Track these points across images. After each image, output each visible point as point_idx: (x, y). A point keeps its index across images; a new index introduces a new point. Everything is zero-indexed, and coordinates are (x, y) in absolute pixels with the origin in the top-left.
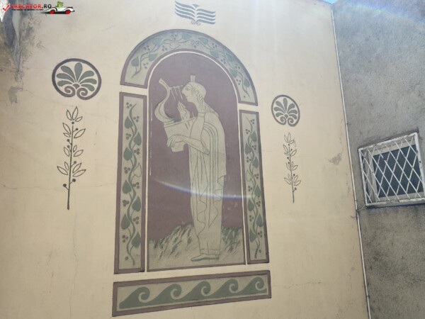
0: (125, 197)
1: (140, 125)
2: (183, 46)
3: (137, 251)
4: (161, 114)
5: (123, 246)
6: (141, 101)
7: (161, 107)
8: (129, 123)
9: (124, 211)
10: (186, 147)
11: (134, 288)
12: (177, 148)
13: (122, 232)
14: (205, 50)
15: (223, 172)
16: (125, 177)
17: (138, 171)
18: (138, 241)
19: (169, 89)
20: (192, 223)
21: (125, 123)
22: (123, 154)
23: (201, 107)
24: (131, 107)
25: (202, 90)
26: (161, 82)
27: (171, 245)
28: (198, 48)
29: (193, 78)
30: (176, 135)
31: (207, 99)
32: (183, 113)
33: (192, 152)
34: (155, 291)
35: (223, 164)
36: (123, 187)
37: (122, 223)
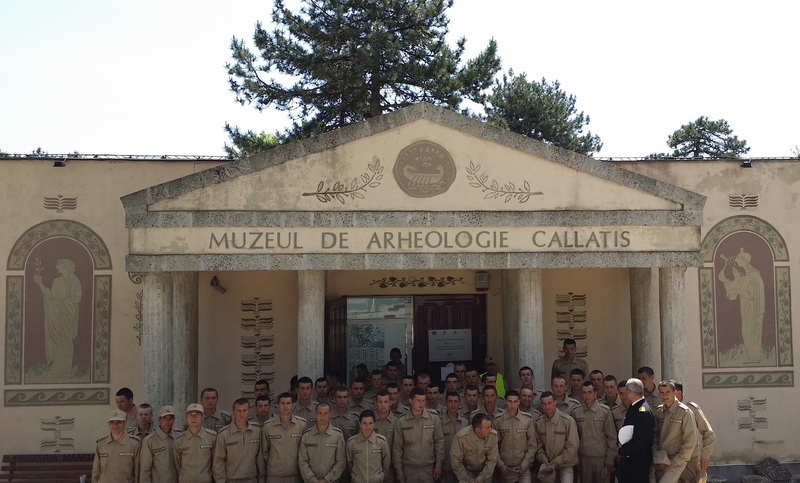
0: (705, 329)
1: (710, 286)
2: (735, 228)
3: (713, 358)
5: (705, 354)
6: (710, 271)
7: (722, 272)
8: (704, 286)
9: (704, 336)
10: (738, 296)
11: (713, 376)
12: (733, 298)
13: (705, 348)
14: (750, 227)
16: (704, 318)
17: (710, 314)
18: (713, 352)
20: (743, 342)
21: (702, 286)
22: (702, 304)
23: (748, 269)
24: (704, 275)
25: (748, 257)
27: (731, 355)
28: (746, 227)
29: (742, 249)
30: (732, 289)
31: (751, 263)
32: (736, 273)
33: (743, 300)
34: (723, 378)
35: (763, 304)
36: (703, 323)
37: (704, 342)
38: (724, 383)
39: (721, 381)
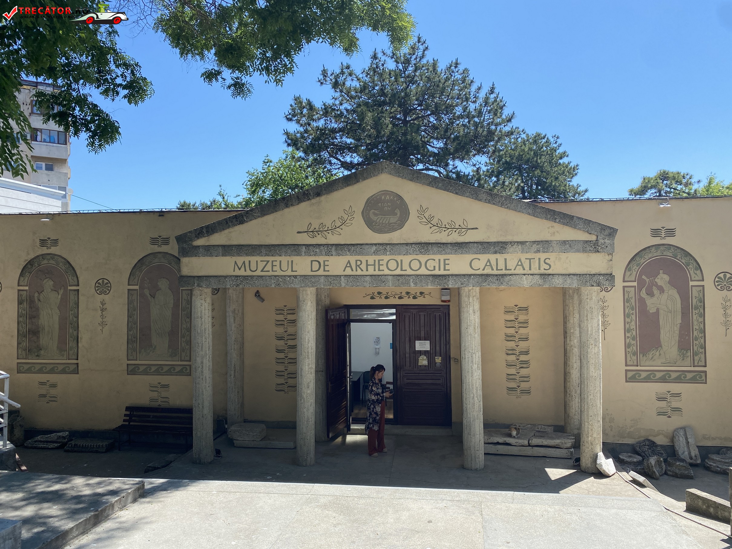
0: (628, 335)
1: (633, 301)
2: (655, 254)
3: (635, 358)
4: (643, 294)
5: (628, 356)
6: (633, 289)
7: (644, 290)
8: (628, 301)
9: (628, 341)
10: (658, 310)
11: (634, 373)
12: (653, 310)
13: (628, 350)
14: (669, 254)
15: (679, 321)
16: (627, 326)
17: (633, 323)
18: (635, 354)
19: (647, 280)
20: (661, 347)
21: (626, 301)
22: (626, 315)
23: (666, 287)
24: (628, 292)
25: (666, 278)
26: (644, 277)
27: (651, 356)
28: (665, 254)
29: (661, 272)
30: (652, 304)
31: (669, 282)
32: (656, 291)
33: (661, 312)
34: (644, 375)
35: (679, 317)
36: (627, 330)
37: (627, 346)
38: (645, 378)
39: (642, 377)
